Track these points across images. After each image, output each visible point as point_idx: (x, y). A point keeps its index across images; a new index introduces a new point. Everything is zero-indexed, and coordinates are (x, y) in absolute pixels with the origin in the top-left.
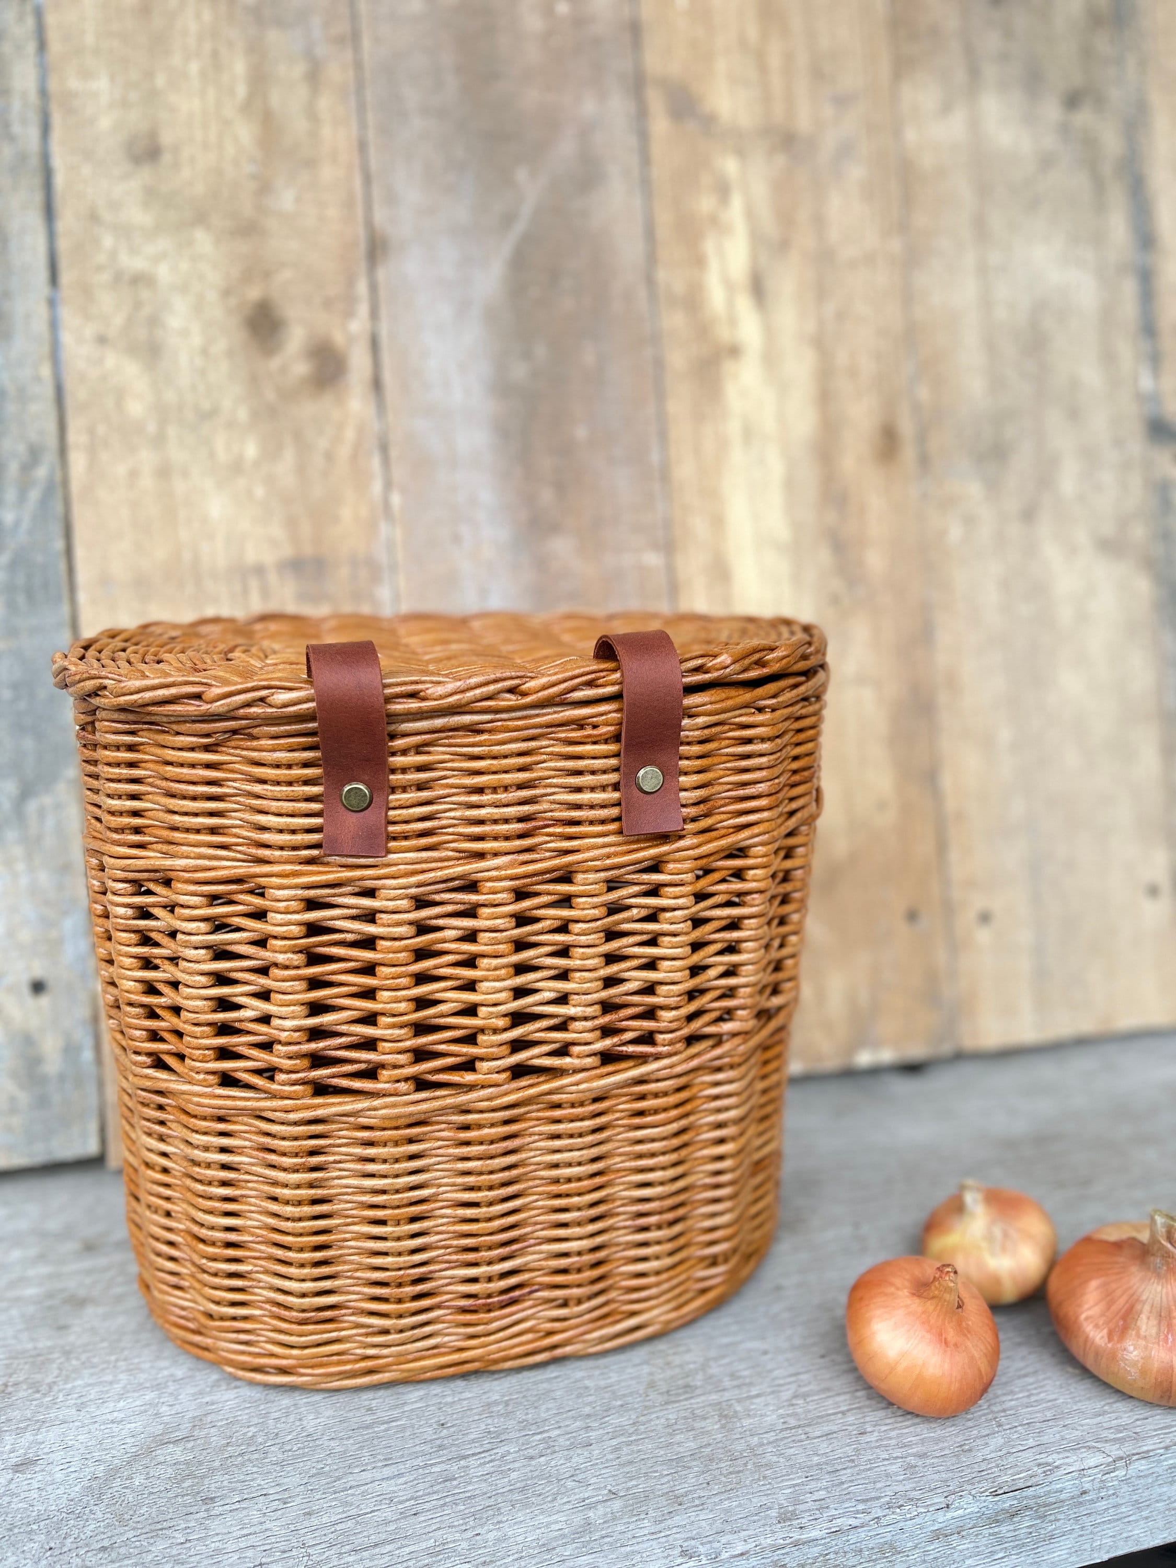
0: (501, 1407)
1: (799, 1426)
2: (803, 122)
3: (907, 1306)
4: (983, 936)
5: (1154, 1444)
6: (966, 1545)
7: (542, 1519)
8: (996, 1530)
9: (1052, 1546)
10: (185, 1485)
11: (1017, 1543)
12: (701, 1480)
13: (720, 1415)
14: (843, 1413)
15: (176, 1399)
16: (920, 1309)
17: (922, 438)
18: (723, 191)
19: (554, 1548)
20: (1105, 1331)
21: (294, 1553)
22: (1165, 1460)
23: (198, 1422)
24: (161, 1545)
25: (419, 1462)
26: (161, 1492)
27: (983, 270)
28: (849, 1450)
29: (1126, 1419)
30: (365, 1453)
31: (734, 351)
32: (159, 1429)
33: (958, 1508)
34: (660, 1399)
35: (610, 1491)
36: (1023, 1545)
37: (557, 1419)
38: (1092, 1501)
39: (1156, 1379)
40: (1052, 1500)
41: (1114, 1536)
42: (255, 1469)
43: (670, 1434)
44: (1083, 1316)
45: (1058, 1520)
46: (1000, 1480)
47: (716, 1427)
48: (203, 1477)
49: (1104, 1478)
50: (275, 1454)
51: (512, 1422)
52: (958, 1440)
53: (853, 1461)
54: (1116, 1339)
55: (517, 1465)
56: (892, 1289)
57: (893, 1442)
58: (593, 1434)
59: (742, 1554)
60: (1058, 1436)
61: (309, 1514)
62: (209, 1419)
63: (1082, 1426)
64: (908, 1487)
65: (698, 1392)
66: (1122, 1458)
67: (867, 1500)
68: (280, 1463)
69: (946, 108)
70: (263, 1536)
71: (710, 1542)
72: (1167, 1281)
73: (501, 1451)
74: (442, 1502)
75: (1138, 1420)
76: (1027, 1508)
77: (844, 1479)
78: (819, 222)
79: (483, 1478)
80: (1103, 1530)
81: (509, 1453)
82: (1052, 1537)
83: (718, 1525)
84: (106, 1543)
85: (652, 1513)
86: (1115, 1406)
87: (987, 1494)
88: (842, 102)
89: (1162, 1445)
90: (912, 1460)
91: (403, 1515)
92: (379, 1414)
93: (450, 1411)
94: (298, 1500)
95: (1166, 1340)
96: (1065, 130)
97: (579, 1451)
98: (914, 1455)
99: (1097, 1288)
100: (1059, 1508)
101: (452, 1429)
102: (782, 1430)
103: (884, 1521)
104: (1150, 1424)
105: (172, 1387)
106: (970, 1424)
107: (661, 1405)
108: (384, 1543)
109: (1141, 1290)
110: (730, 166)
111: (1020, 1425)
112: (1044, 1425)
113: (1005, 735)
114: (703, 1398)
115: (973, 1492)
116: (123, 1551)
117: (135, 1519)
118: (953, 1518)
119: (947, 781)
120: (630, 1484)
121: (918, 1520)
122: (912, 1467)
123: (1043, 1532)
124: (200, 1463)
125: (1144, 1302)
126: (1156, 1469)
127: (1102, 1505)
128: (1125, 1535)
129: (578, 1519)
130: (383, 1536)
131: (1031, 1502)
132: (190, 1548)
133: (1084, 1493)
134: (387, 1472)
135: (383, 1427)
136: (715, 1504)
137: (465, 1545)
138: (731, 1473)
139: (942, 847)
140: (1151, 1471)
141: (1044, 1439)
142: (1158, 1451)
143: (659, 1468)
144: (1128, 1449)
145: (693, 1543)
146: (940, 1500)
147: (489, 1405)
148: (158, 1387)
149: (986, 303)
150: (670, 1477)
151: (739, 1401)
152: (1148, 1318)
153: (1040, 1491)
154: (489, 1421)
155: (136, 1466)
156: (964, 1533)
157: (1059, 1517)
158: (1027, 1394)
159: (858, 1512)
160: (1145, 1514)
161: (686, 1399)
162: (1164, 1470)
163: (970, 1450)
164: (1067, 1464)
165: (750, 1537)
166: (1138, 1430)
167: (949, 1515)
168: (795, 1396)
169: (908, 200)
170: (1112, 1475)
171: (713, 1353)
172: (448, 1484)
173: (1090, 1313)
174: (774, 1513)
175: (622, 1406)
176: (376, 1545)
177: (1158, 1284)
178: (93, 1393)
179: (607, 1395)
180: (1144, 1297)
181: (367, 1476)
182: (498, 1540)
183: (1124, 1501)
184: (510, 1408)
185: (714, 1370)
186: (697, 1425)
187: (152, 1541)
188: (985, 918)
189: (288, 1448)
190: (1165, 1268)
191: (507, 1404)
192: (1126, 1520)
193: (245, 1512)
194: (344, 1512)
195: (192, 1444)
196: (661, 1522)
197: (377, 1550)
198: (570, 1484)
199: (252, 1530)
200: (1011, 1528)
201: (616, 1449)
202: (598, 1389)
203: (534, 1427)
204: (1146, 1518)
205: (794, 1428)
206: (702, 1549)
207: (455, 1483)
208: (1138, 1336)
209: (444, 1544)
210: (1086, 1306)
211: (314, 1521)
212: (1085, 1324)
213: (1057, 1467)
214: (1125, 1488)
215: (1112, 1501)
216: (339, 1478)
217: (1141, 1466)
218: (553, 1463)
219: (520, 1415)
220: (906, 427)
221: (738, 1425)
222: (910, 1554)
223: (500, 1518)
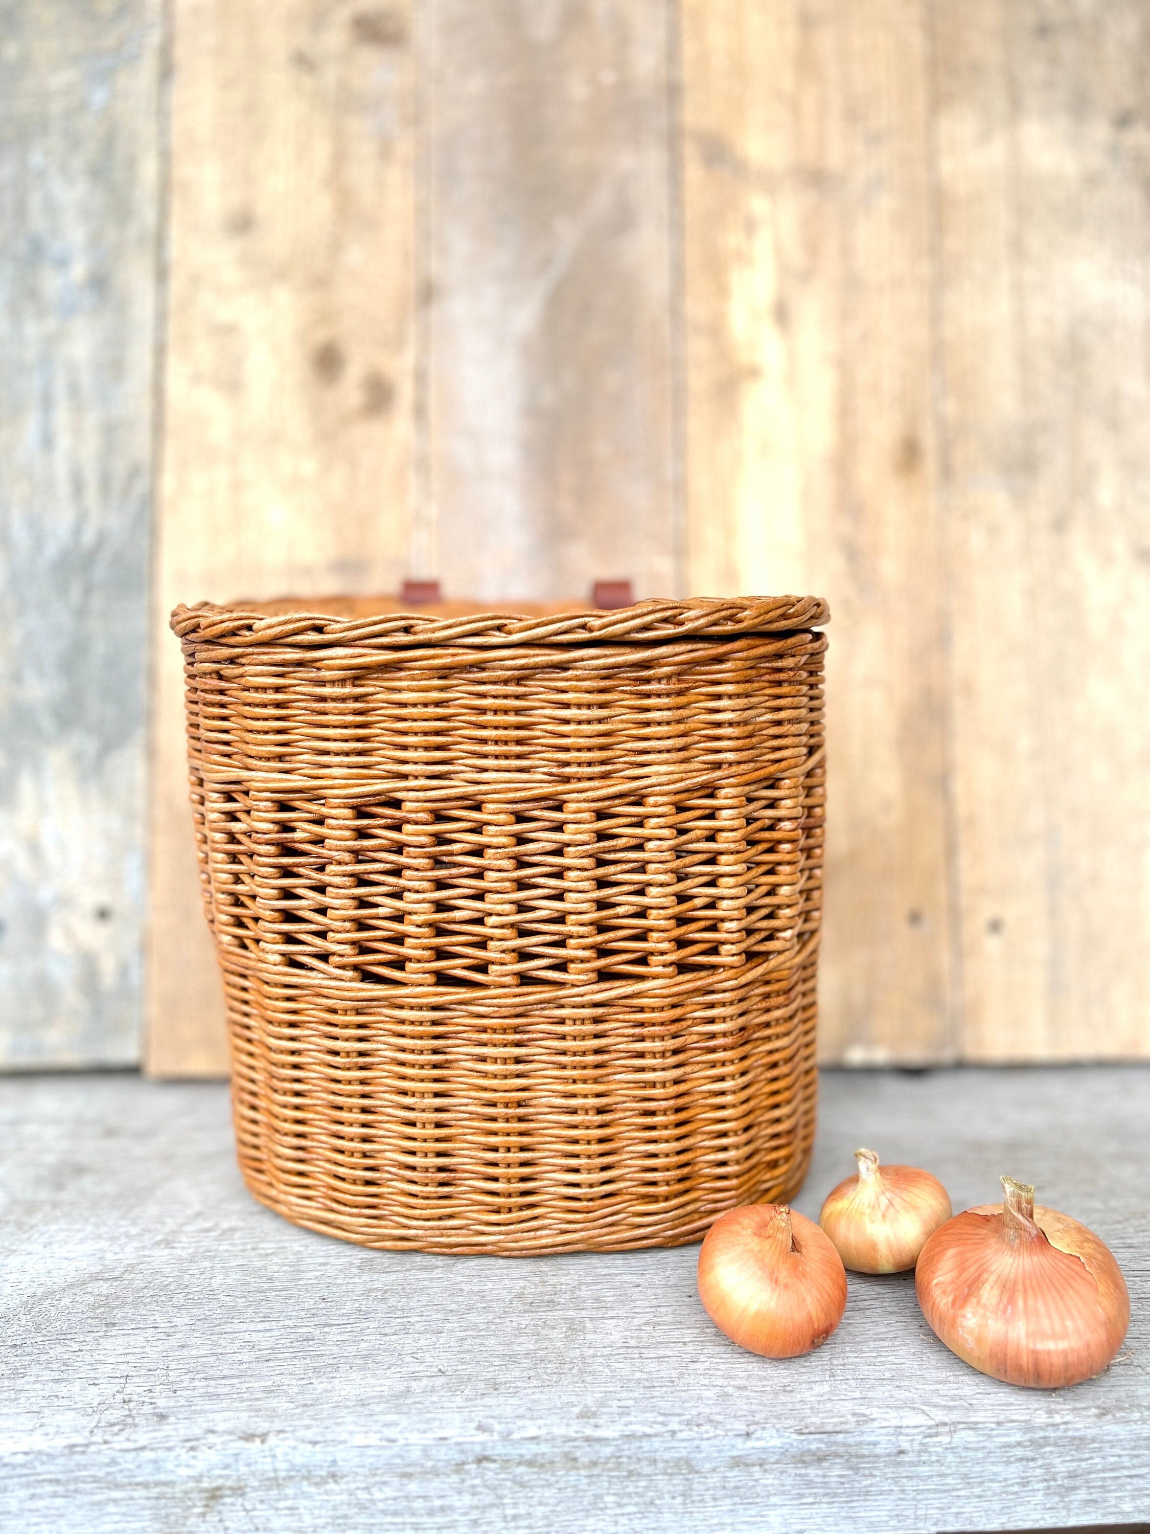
0: (379, 1293)
1: (637, 1347)
2: (835, 159)
3: (746, 1244)
4: (993, 945)
5: (986, 1417)
6: (770, 1480)
7: (372, 1381)
8: (803, 1471)
9: (867, 1503)
10: (98, 1311)
11: (827, 1491)
12: (525, 1374)
13: (569, 1328)
14: (685, 1343)
15: (122, 1249)
16: (757, 1248)
17: (945, 451)
18: (750, 227)
19: (369, 1404)
20: (951, 1298)
21: (158, 1372)
22: (998, 1436)
23: (130, 1269)
24: (59, 1349)
25: (291, 1323)
26: (77, 1313)
27: (1018, 289)
28: (674, 1373)
29: (967, 1391)
30: (251, 1310)
31: (753, 373)
32: (98, 1268)
33: (758, 1439)
34: (521, 1308)
35: (440, 1370)
36: (835, 1495)
37: (422, 1309)
38: (912, 1464)
39: (991, 1350)
40: (866, 1452)
41: (941, 1509)
42: (157, 1308)
43: (516, 1335)
44: (935, 1282)
45: (874, 1476)
46: (809, 1421)
47: (560, 1336)
48: (114, 1308)
49: (925, 1440)
50: (179, 1299)
51: (384, 1306)
52: (785, 1381)
53: (673, 1382)
54: (958, 1305)
55: (370, 1338)
56: (738, 1228)
57: (720, 1373)
58: (448, 1325)
59: (533, 1438)
60: (887, 1394)
61: (183, 1347)
62: (140, 1267)
63: (917, 1389)
64: (714, 1411)
65: (559, 1307)
66: (945, 1424)
67: (669, 1415)
68: (179, 1307)
69: (984, 137)
70: (139, 1356)
71: (507, 1423)
72: (1020, 1254)
73: (363, 1325)
74: (294, 1355)
75: (979, 1393)
76: (837, 1455)
77: (656, 1394)
78: (846, 251)
79: (338, 1344)
80: (928, 1499)
81: (369, 1328)
82: (867, 1493)
83: (522, 1411)
84: (18, 1343)
85: (467, 1392)
86: (961, 1378)
87: (792, 1430)
88: (875, 139)
89: (994, 1420)
90: (730, 1390)
91: (257, 1360)
92: (276, 1284)
93: (335, 1290)
94: (179, 1335)
95: (1005, 1312)
96: (1114, 151)
97: (429, 1336)
98: (734, 1387)
99: (953, 1256)
100: (874, 1463)
101: (329, 1304)
102: (620, 1347)
103: (679, 1436)
104: (989, 1399)
105: (123, 1240)
106: (804, 1370)
107: (520, 1312)
108: (232, 1377)
109: (993, 1260)
110: (759, 205)
111: (853, 1379)
112: (877, 1383)
113: (1025, 743)
114: (560, 1312)
115: (778, 1426)
116: (28, 1350)
117: (48, 1329)
118: (753, 1448)
119: (959, 787)
120: (459, 1368)
121: (715, 1442)
122: (727, 1395)
123: (856, 1485)
124: (118, 1297)
125: (992, 1273)
126: (987, 1444)
127: (924, 1470)
128: (954, 1510)
129: (401, 1386)
130: (232, 1372)
131: (842, 1450)
132: (79, 1356)
133: (901, 1452)
134: (260, 1326)
135: (274, 1294)
136: (527, 1395)
137: (296, 1389)
138: (554, 1373)
139: (951, 851)
140: (981, 1445)
141: (870, 1394)
142: (988, 1425)
143: (492, 1359)
144: (955, 1416)
145: (491, 1421)
146: (741, 1427)
147: (370, 1290)
148: (113, 1239)
149: (1020, 319)
150: (498, 1368)
151: (591, 1319)
152: (992, 1288)
153: (851, 1440)
154: (364, 1302)
155: (68, 1292)
156: (767, 1467)
157: (874, 1472)
158: (875, 1354)
159: (655, 1423)
160: (977, 1491)
161: (544, 1311)
162: (996, 1448)
163: (791, 1391)
164: (885, 1419)
165: (545, 1425)
166: (974, 1402)
167: (750, 1444)
168: (647, 1324)
169: (939, 227)
170: (935, 1439)
171: (589, 1279)
172: (305, 1343)
173: (941, 1279)
174: (576, 1410)
175: (484, 1308)
176: (224, 1378)
177: (1011, 1256)
178: (61, 1236)
179: (475, 1298)
180: (993, 1268)
181: (243, 1327)
182: (326, 1391)
183: (949, 1472)
184: (386, 1295)
185: (584, 1292)
186: (544, 1332)
187: (53, 1346)
188: (995, 926)
189: (191, 1296)
190: (1018, 1241)
191: (386, 1292)
192: (955, 1493)
193: (133, 1338)
194: (211, 1349)
195: (118, 1283)
196: (471, 1400)
197: (223, 1381)
198: (408, 1359)
199: (133, 1351)
200: (820, 1472)
201: (463, 1339)
202: (471, 1292)
203: (400, 1312)
204: (979, 1497)
205: (633, 1347)
206: (497, 1427)
207: (312, 1343)
208: (978, 1303)
209: (279, 1386)
210: (939, 1273)
211: (185, 1352)
212: (934, 1289)
213: (873, 1420)
214: (950, 1458)
215: (936, 1468)
216: (219, 1325)
217: (969, 1436)
218: (401, 1342)
219: (392, 1302)
220: (929, 440)
221: (582, 1337)
222: (708, 1475)
223: (334, 1375)
